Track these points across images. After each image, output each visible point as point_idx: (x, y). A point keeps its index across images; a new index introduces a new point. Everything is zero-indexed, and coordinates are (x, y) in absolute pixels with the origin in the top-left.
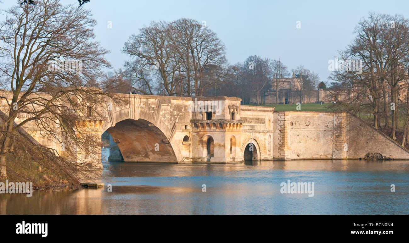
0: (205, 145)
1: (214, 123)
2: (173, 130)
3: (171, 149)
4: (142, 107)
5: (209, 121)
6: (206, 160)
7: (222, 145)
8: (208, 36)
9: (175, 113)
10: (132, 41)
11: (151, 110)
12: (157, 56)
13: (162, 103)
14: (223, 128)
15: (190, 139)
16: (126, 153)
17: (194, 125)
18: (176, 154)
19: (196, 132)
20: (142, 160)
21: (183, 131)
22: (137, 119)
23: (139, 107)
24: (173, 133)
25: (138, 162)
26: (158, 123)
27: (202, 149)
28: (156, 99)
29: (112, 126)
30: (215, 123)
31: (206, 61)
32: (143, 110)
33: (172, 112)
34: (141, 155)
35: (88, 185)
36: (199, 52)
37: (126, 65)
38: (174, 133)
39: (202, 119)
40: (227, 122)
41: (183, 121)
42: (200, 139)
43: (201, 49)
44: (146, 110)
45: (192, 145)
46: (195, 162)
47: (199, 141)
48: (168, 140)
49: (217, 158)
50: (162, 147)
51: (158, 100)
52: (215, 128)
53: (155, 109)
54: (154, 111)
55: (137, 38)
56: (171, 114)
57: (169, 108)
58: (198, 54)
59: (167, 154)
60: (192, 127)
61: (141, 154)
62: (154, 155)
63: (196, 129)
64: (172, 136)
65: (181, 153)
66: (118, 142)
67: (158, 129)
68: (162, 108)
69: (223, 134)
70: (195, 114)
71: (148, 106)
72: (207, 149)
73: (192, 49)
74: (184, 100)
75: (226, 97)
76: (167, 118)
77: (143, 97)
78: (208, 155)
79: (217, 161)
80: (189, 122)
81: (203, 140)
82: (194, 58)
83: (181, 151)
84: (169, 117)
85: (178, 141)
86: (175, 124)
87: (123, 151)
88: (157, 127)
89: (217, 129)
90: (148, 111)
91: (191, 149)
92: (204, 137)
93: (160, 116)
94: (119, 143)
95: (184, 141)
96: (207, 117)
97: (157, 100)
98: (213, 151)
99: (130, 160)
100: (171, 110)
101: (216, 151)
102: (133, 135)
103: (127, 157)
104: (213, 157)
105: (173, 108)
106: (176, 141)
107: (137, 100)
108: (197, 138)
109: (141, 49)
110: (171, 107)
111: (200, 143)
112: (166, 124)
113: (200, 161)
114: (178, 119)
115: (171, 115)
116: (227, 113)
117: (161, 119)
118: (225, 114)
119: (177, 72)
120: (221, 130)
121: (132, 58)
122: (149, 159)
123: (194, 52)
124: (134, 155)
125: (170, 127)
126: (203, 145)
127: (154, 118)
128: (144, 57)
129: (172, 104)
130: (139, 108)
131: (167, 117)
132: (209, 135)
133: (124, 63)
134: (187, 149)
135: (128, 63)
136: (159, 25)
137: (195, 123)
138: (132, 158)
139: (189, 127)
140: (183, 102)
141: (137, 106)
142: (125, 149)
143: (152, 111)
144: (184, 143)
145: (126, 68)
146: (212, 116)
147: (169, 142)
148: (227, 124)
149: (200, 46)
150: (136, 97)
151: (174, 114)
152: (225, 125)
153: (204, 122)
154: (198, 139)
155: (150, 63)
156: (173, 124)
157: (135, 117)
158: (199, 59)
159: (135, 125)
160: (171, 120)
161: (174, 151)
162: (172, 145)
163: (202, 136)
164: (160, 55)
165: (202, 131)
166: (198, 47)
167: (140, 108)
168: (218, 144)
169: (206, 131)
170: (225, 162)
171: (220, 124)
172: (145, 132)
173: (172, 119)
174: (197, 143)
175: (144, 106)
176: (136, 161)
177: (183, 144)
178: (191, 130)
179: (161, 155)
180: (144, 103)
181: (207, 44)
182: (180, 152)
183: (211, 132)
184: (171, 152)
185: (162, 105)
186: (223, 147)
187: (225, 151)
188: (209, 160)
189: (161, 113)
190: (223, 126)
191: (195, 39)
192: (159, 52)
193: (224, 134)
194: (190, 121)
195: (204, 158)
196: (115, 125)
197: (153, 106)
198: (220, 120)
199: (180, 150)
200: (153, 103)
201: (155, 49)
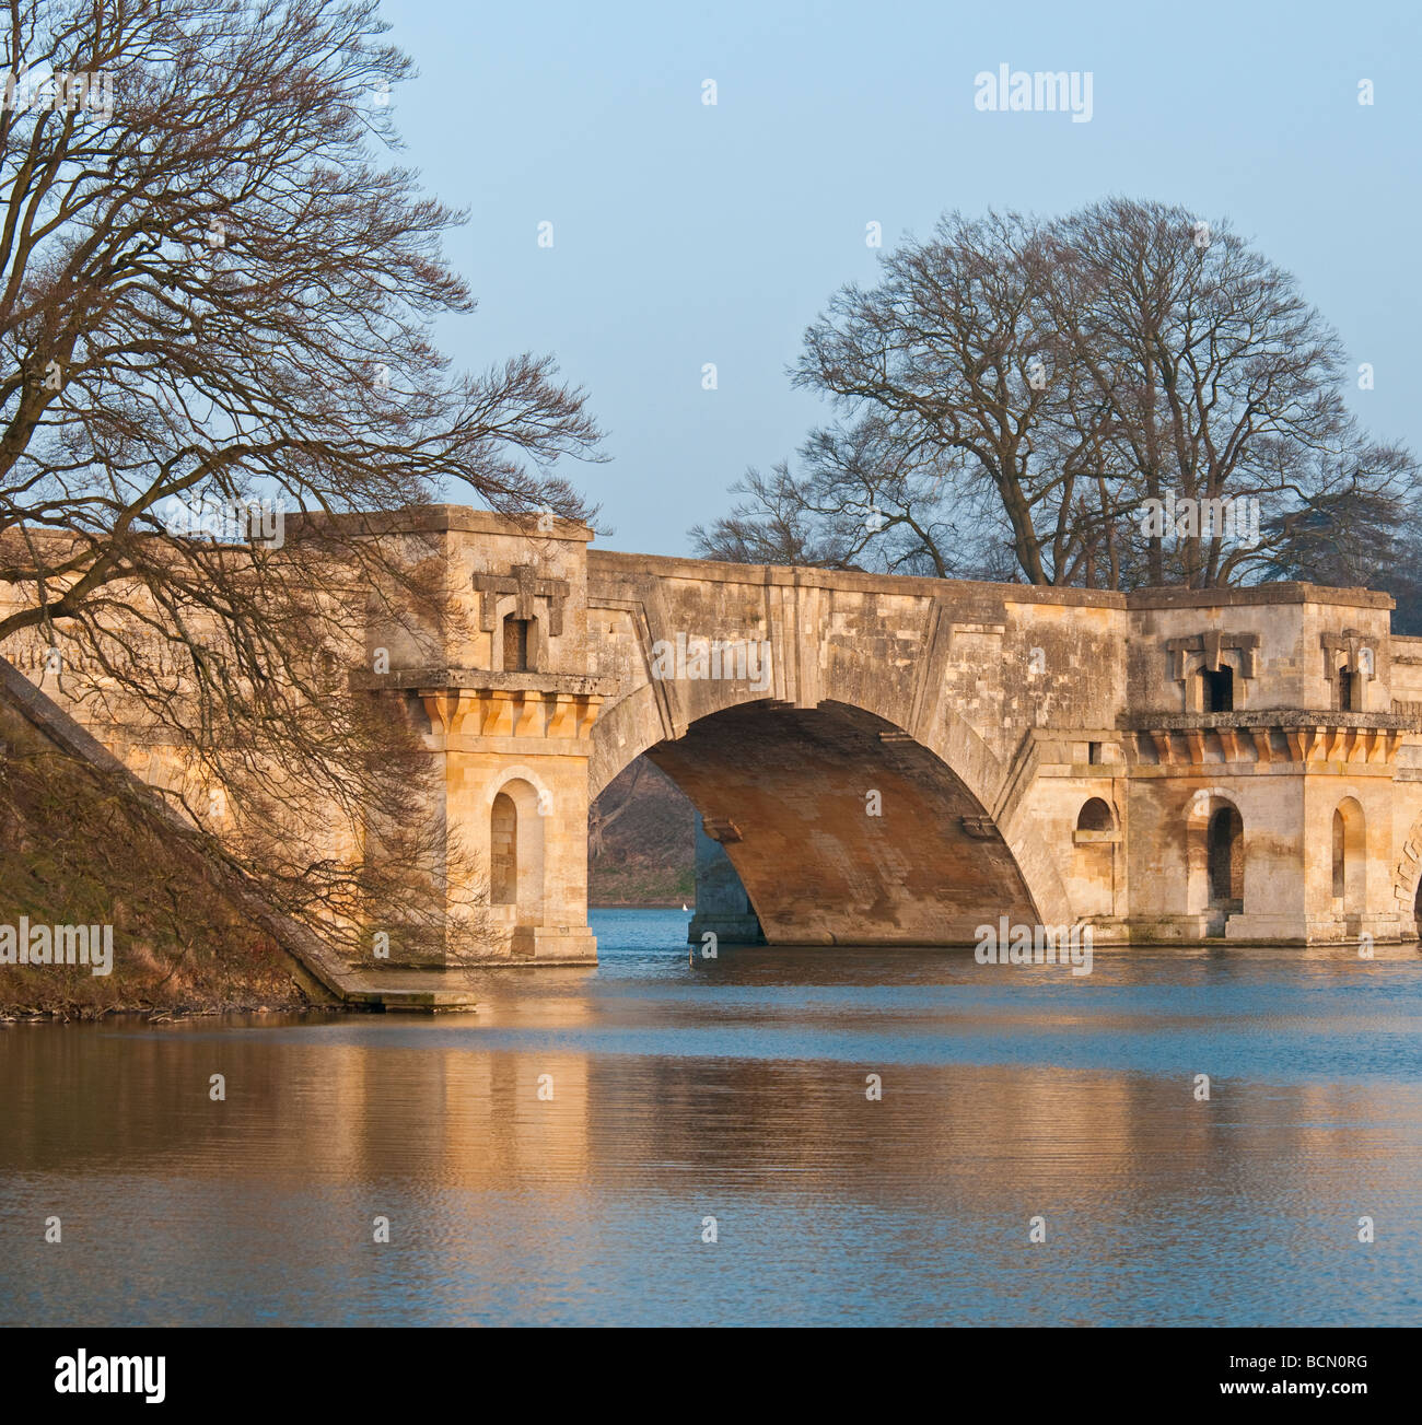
0: (1199, 851)
1: (1242, 731)
2: (1019, 765)
3: (1009, 870)
4: (842, 638)
5: (1214, 719)
6: (1202, 930)
7: (1289, 849)
8: (1244, 292)
9: (1035, 670)
10: (840, 323)
11: (895, 657)
12: (977, 396)
13: (954, 619)
14: (1293, 753)
15: (1114, 816)
16: (772, 895)
17: (1139, 739)
18: (1037, 897)
19: (1149, 780)
20: (857, 935)
21: (1076, 774)
22: (810, 701)
23: (821, 637)
24: (1020, 782)
25: (836, 944)
26: (935, 725)
27: (1181, 869)
28: (919, 597)
29: (670, 737)
30: (1247, 728)
31: (1239, 427)
32: (847, 654)
33: (1015, 669)
34: (850, 908)
35: (384, 1001)
36: (1202, 376)
37: (816, 449)
38: (1026, 784)
39: (1178, 708)
40: (1313, 723)
41: (1074, 721)
42: (1169, 814)
43: (1213, 362)
44: (866, 656)
45: (1126, 852)
46: (1146, 939)
47: (1164, 828)
48: (990, 820)
49: (1260, 919)
50: (963, 858)
51: (932, 603)
52: (1248, 757)
53: (913, 649)
54: (907, 662)
55: (870, 302)
56: (1011, 680)
57: (995, 645)
58: (1198, 386)
59: (989, 896)
60: (1127, 752)
61: (851, 898)
62: (920, 905)
63: (1151, 761)
64: (1014, 798)
65: (1065, 894)
66: (728, 838)
67: (937, 758)
68: (954, 648)
69: (1291, 786)
70: (1146, 683)
71: (878, 633)
72: (1211, 871)
73: (1166, 364)
74: (1081, 604)
75: (1306, 587)
76: (982, 700)
77: (844, 585)
78: (1215, 904)
79: (1262, 933)
80: (1110, 723)
81: (1186, 822)
82: (1177, 411)
83: (1066, 880)
84: (993, 693)
85: (1048, 828)
86: (1028, 733)
87: (757, 882)
88: (927, 750)
89: (1261, 764)
90: (874, 662)
91: (1120, 869)
92: (1189, 804)
93: (947, 691)
94: (736, 840)
95: (1082, 825)
96: (1205, 698)
97: (926, 602)
98: (1243, 881)
99: (798, 934)
100: (1010, 657)
101: (1255, 877)
102: (803, 798)
103: (782, 918)
104: (1242, 913)
105: (1019, 647)
106: (1036, 826)
107: (813, 600)
108: (1158, 814)
109: (894, 364)
110: (1005, 639)
111: (1169, 839)
112: (981, 732)
113: (1169, 933)
114: (1046, 705)
115: (1007, 687)
116: (1313, 673)
117: (948, 707)
118: (1301, 681)
119: (1085, 479)
120: (1283, 766)
121: (841, 408)
122: (897, 924)
123: (1180, 377)
124: (817, 907)
125: (1002, 750)
126: (1184, 846)
127: (909, 698)
128: (912, 403)
129: (1013, 624)
130: (824, 644)
131: (985, 694)
132: (1218, 791)
133: (803, 440)
134: (1100, 873)
135: (826, 442)
136: (986, 232)
137: (1143, 729)
138: (804, 923)
139: (1109, 753)
140: (1077, 617)
141: (809, 629)
142: (768, 874)
143: (900, 663)
144: (1082, 837)
145: (814, 467)
146: (1236, 690)
147: (995, 829)
148: (1312, 732)
149: (1207, 341)
150: (803, 581)
151: (1025, 678)
152: (1302, 739)
153: (1192, 723)
154: (1160, 815)
155: (943, 435)
156: (1019, 734)
157: (798, 689)
158: (1204, 412)
159: (809, 738)
160: (1005, 710)
161: (1029, 880)
162: (1016, 849)
163: (1179, 800)
164: (994, 392)
165: (1180, 771)
166: (1195, 351)
167: (831, 642)
168: (1267, 842)
169: (1204, 770)
170: (1305, 941)
171: (1277, 731)
172: (869, 775)
173: (1015, 705)
174: (1155, 838)
175: (853, 632)
176: (826, 936)
177: (1077, 845)
178: (1124, 771)
179: (959, 905)
180: (852, 616)
181: (1245, 334)
182: (1060, 888)
183: (1229, 775)
184: (1012, 887)
185: (955, 627)
186: (1292, 861)
187: (1302, 878)
188: (1217, 931)
189: (951, 674)
190: (1291, 743)
191: (1180, 308)
192: (989, 377)
193: (1300, 787)
194: (1117, 721)
195: (1192, 921)
196: (683, 734)
197: (903, 635)
198: (1277, 709)
199: (1063, 876)
200: (903, 619)
201: (966, 356)
